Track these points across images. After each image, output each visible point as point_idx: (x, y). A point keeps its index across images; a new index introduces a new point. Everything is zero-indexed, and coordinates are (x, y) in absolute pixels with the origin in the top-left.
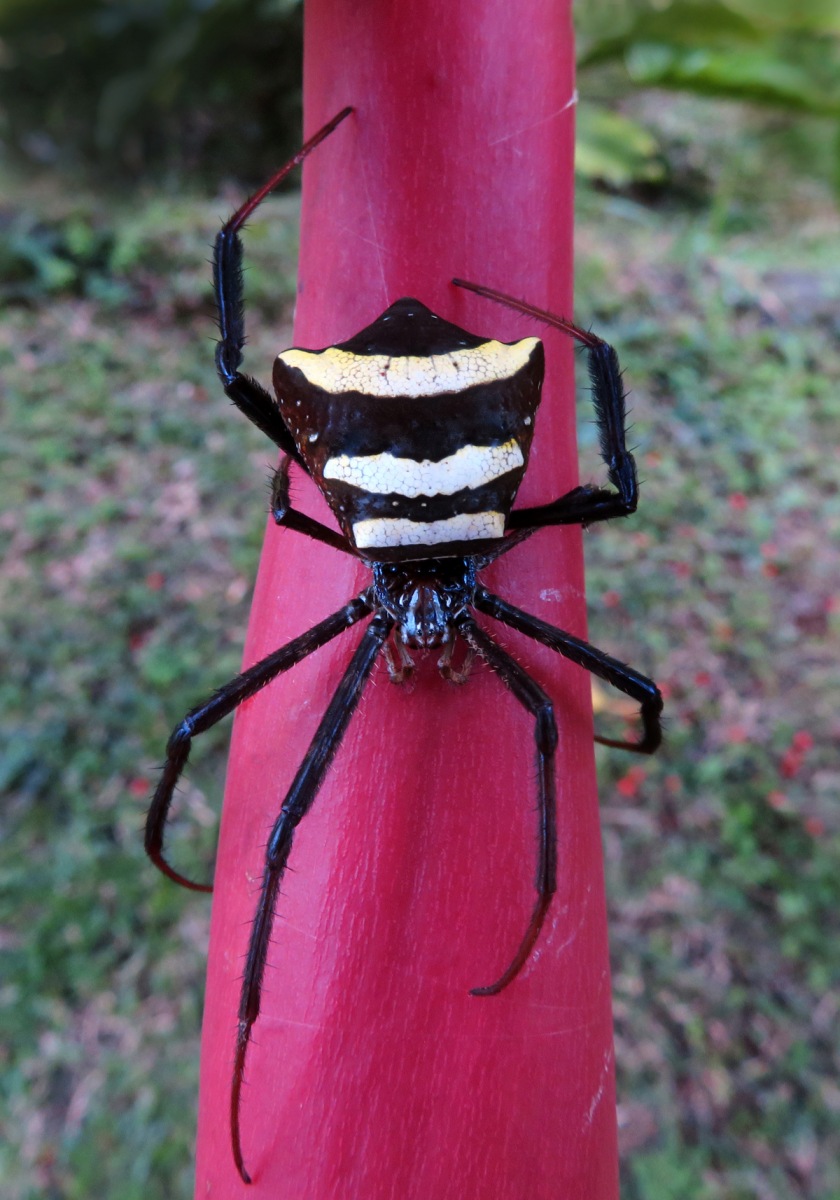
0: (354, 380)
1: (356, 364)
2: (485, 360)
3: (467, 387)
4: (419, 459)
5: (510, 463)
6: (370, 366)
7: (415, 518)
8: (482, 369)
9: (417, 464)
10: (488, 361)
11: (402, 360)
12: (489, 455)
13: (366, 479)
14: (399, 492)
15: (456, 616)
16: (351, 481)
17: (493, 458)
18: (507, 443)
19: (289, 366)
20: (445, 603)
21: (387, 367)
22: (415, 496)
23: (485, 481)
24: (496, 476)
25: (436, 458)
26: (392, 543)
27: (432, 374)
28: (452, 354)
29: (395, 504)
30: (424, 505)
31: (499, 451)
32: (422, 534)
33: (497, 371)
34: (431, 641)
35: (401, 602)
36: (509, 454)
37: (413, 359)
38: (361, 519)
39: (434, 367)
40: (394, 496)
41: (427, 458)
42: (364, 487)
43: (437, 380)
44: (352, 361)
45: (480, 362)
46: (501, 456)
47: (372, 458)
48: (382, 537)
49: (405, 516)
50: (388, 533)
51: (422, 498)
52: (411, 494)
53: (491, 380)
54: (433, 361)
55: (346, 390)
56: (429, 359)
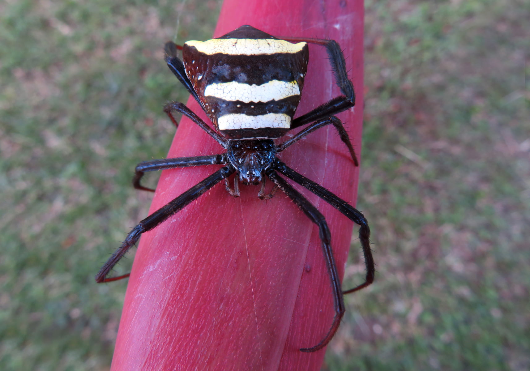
0: (220, 49)
1: (222, 42)
2: (282, 44)
3: (274, 53)
4: (250, 84)
5: (294, 92)
6: (228, 43)
7: (248, 114)
8: (281, 47)
9: (249, 86)
10: (284, 45)
11: (243, 40)
12: (284, 86)
13: (225, 94)
14: (241, 100)
15: (265, 169)
16: (217, 96)
17: (286, 88)
18: (293, 82)
19: (190, 46)
20: (261, 163)
21: (236, 43)
22: (248, 102)
23: (282, 98)
24: (287, 97)
25: (259, 84)
26: (237, 127)
27: (258, 46)
28: (267, 40)
29: (238, 106)
30: (253, 107)
31: (289, 85)
32: (251, 122)
33: (287, 49)
34: (253, 180)
35: (240, 162)
36: (293, 87)
37: (248, 40)
38: (222, 115)
39: (259, 44)
40: (238, 102)
41: (254, 83)
42: (224, 98)
43: (260, 49)
44: (220, 42)
45: (280, 45)
46: (290, 88)
47: (228, 83)
48: (232, 125)
49: (243, 113)
50: (235, 122)
51: (252, 103)
52: (246, 101)
53: (285, 52)
54: (258, 41)
55: (216, 53)
56: (256, 40)
